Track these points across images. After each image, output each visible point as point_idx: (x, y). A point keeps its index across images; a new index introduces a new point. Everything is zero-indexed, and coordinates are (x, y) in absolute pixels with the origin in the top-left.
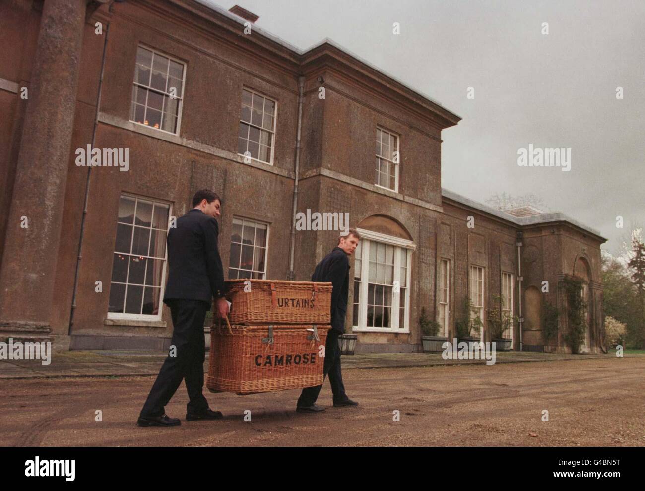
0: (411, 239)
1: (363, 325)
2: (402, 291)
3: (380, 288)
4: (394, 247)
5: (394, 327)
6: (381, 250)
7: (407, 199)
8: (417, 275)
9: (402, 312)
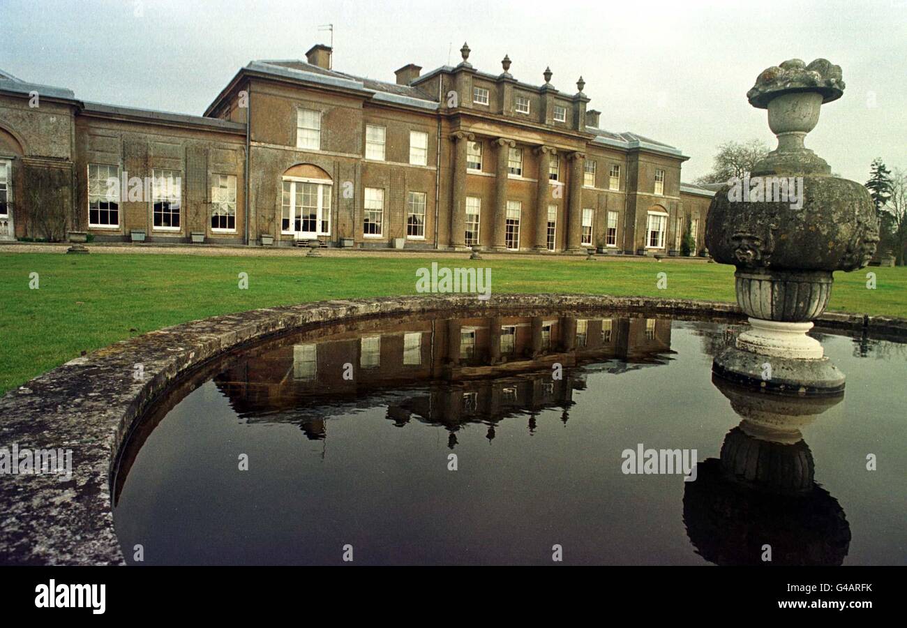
0: (667, 212)
1: (649, 246)
2: (663, 233)
3: (655, 232)
4: (660, 216)
5: (659, 246)
6: (656, 218)
7: (667, 197)
8: (669, 226)
9: (662, 241)
